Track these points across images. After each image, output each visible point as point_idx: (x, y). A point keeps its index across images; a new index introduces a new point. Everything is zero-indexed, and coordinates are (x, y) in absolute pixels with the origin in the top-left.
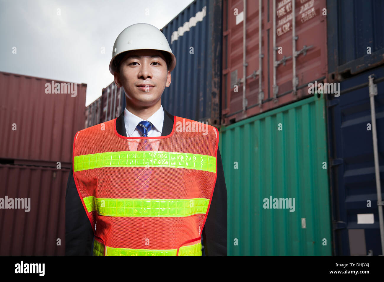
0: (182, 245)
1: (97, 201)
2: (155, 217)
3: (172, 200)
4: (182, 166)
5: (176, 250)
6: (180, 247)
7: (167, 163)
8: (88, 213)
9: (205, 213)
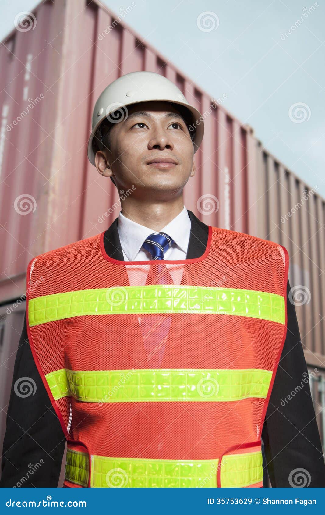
0: (226, 453)
1: (75, 377)
2: (178, 401)
3: (209, 372)
4: (226, 310)
5: (217, 460)
6: (224, 457)
7: (197, 306)
8: (54, 401)
9: (265, 397)
